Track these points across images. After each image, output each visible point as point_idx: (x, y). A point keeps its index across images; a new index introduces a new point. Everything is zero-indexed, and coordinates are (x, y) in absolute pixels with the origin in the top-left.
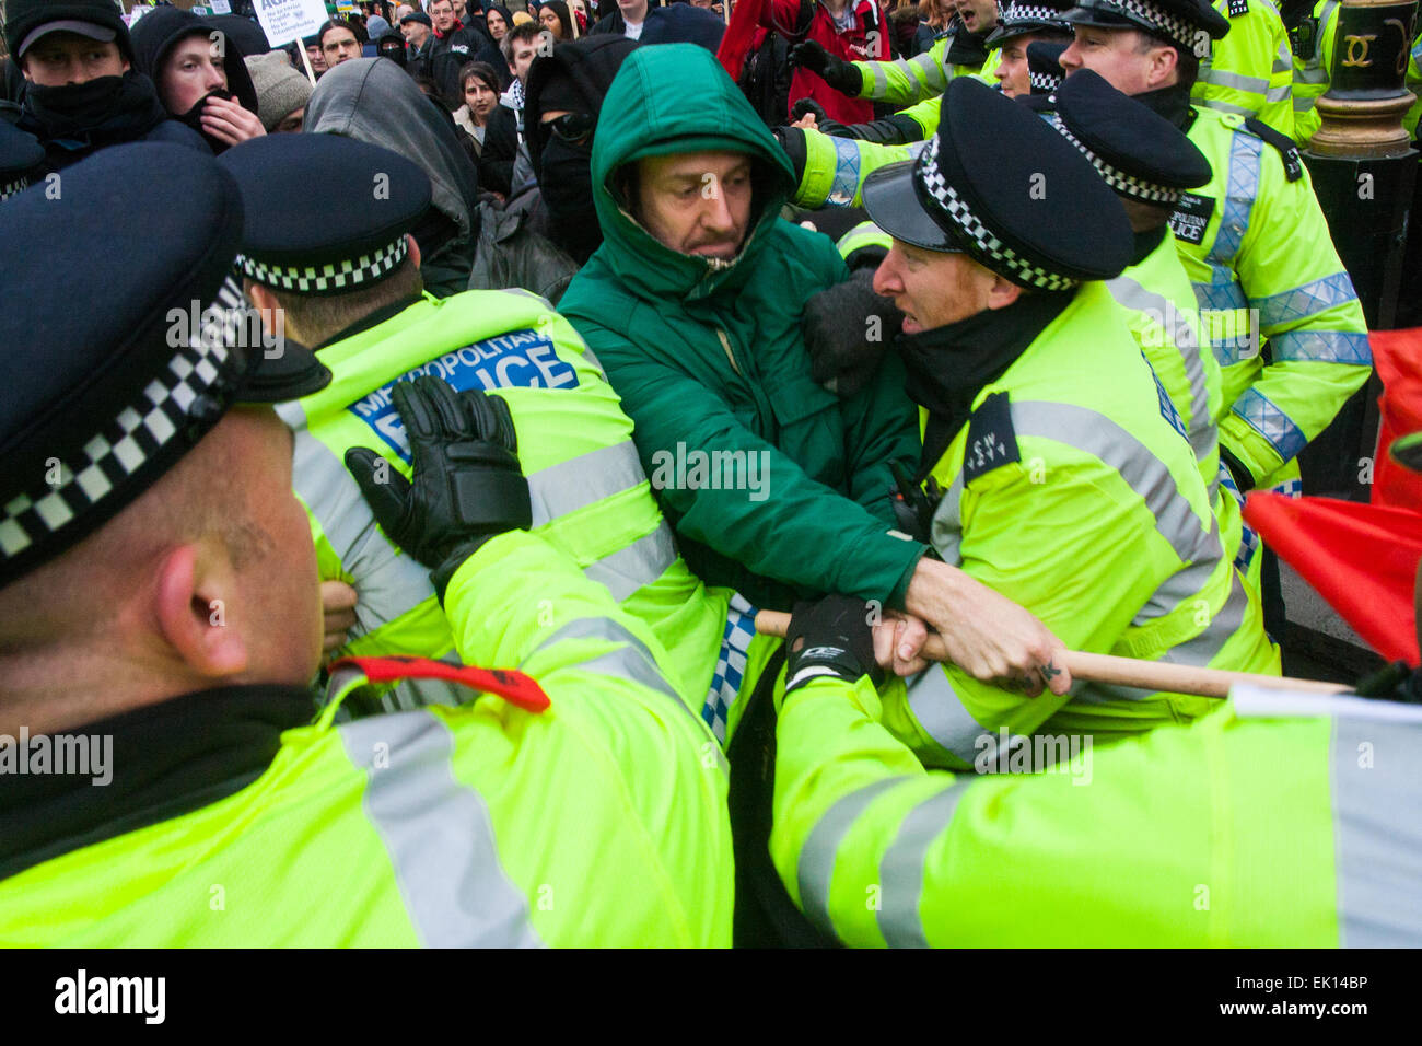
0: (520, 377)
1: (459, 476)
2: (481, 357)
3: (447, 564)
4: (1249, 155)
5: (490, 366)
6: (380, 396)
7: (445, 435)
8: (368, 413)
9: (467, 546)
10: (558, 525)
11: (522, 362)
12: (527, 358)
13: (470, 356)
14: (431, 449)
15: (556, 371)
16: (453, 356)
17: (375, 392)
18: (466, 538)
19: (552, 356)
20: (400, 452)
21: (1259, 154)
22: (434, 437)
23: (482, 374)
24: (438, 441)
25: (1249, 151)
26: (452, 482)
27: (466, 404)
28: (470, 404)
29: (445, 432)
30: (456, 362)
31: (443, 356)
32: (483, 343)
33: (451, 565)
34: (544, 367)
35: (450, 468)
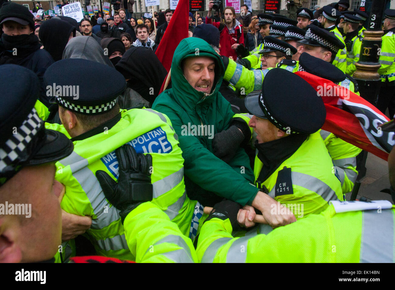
0: (156, 149)
1: (133, 184)
2: (145, 141)
3: (126, 211)
4: (346, 83)
5: (146, 144)
6: (110, 155)
7: (130, 169)
8: (107, 162)
9: (133, 206)
10: (159, 198)
11: (157, 144)
12: (159, 142)
13: (141, 140)
14: (126, 174)
15: (166, 146)
16: (136, 140)
17: (109, 154)
18: (132, 204)
19: (166, 140)
20: (115, 176)
21: (349, 84)
22: (127, 170)
23: (144, 148)
24: (128, 172)
25: (347, 82)
26: (131, 186)
27: (139, 159)
28: (140, 159)
29: (131, 168)
30: (136, 142)
31: (132, 140)
32: (145, 134)
33: (127, 212)
34: (163, 145)
35: (131, 181)
